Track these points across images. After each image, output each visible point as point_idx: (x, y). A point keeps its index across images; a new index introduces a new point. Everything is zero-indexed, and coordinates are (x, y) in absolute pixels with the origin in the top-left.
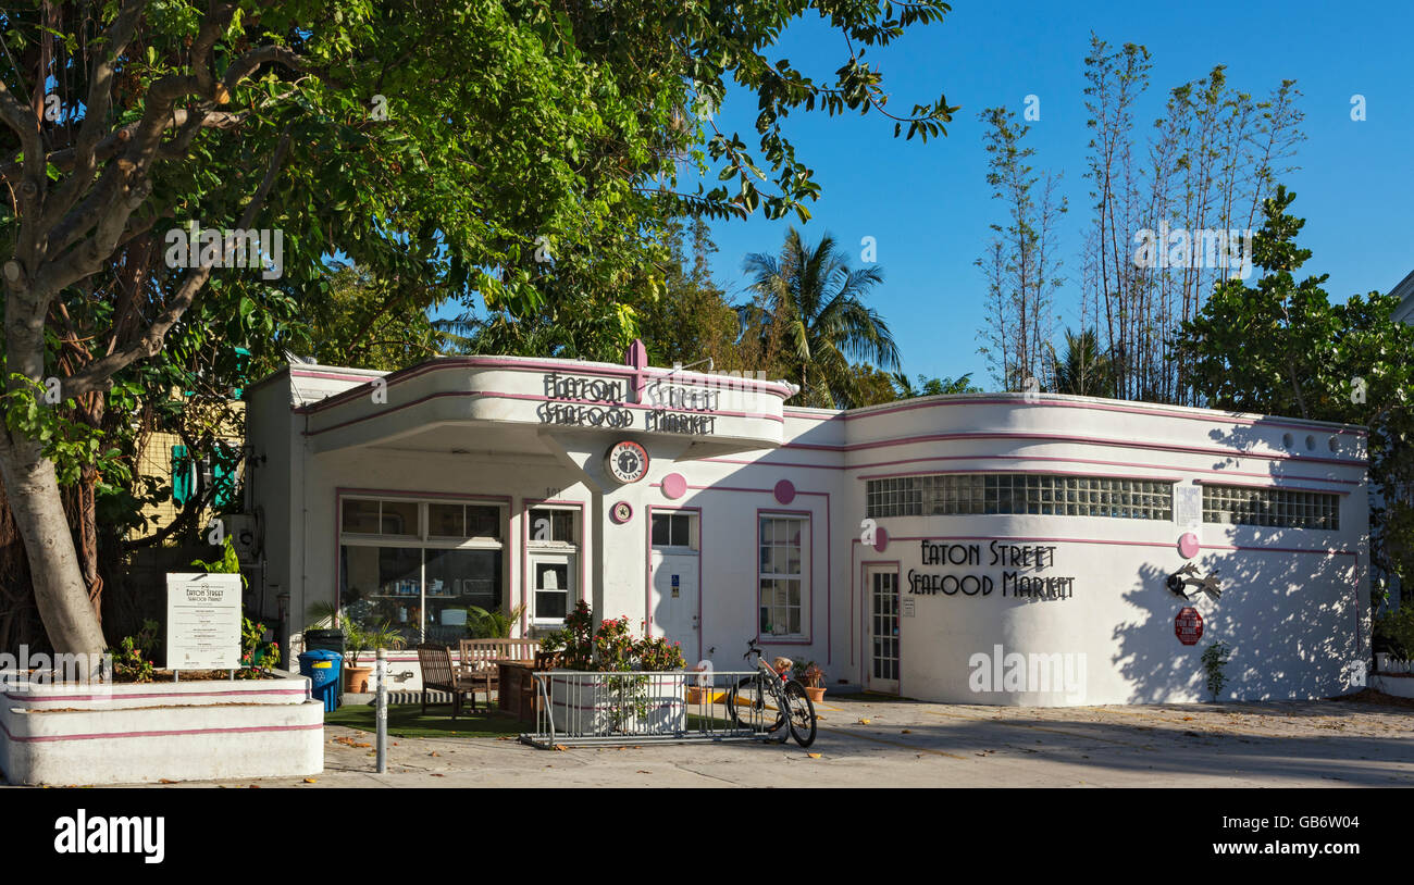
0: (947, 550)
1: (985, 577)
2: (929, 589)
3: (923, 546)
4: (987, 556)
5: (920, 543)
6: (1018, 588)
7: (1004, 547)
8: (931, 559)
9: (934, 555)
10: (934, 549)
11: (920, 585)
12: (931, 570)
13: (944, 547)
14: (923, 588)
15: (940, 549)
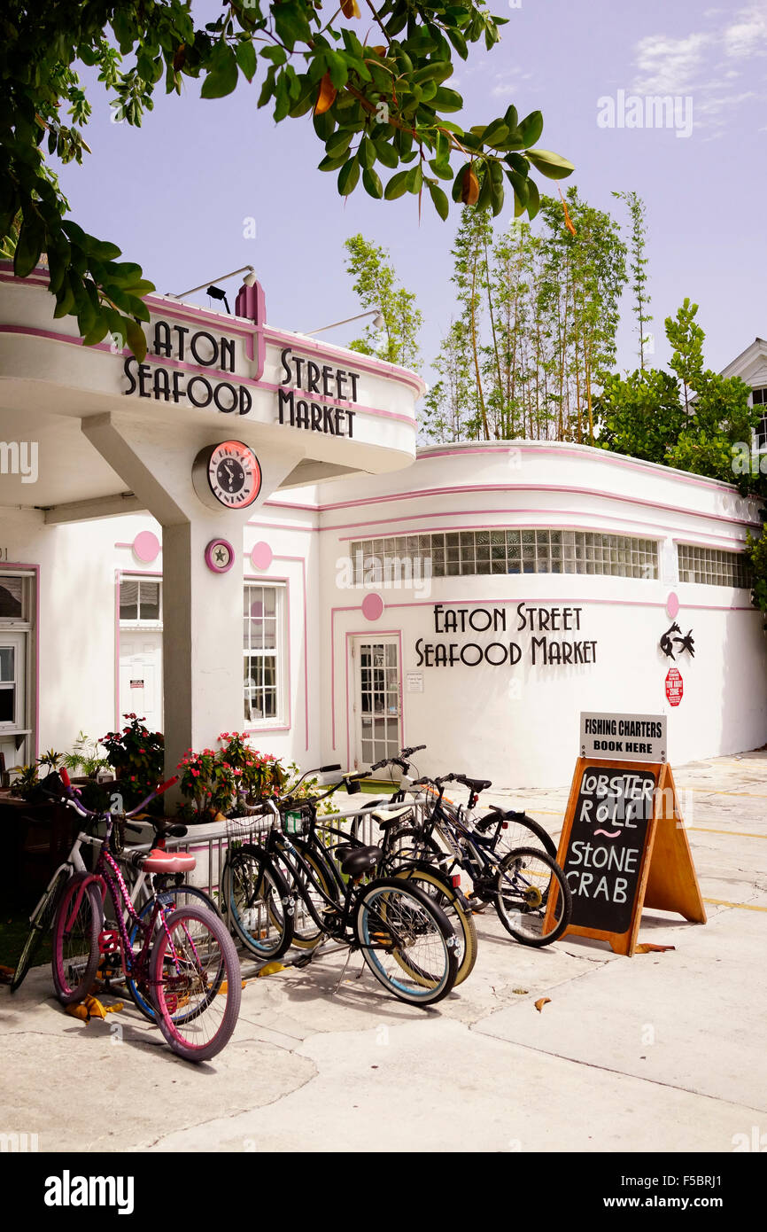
0: (467, 616)
1: (512, 645)
2: (444, 660)
3: (436, 612)
4: (512, 618)
5: (433, 608)
6: (548, 655)
7: (531, 610)
8: (447, 626)
9: (450, 622)
10: (451, 615)
11: (432, 657)
12: (447, 638)
13: (463, 612)
14: (437, 660)
15: (459, 616)
